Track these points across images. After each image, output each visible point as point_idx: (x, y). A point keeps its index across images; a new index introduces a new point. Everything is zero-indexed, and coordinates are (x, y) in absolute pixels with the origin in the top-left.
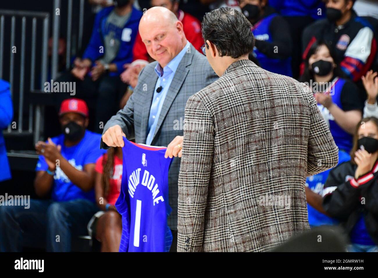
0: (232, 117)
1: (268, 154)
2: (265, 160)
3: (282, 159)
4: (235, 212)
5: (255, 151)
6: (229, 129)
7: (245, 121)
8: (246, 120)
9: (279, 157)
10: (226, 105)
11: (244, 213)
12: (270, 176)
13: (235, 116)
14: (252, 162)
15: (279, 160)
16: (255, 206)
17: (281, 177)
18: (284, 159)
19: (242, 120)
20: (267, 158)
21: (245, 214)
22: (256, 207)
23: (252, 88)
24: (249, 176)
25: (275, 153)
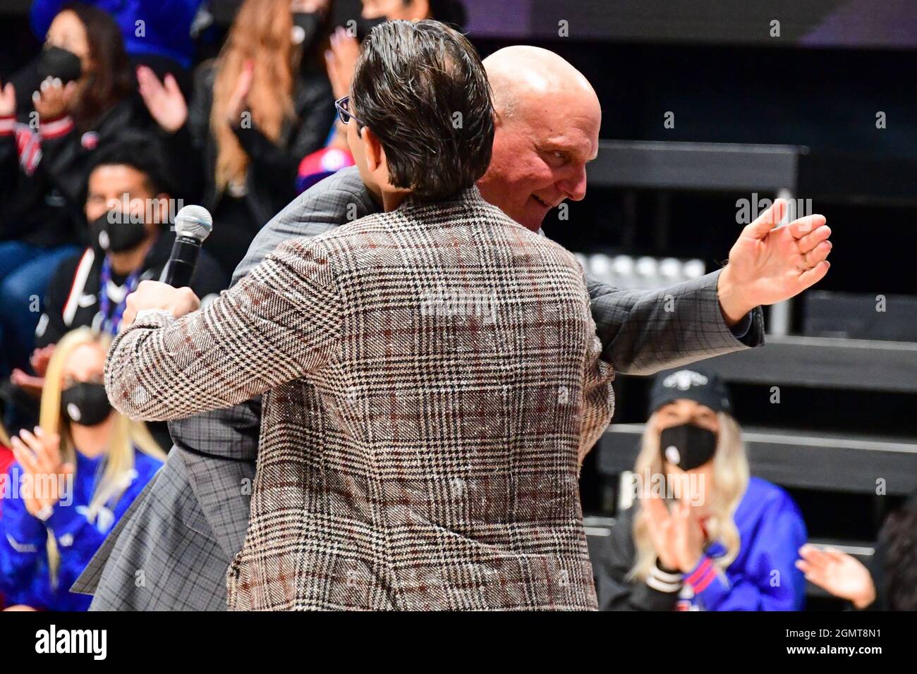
0: (414, 332)
1: (513, 451)
2: (504, 469)
3: (542, 472)
4: (422, 589)
5: (479, 441)
6: (400, 362)
7: (449, 353)
8: (454, 349)
9: (536, 466)
10: (403, 293)
11: (449, 598)
12: (511, 515)
13: (424, 333)
14: (470, 467)
15: (536, 473)
16: (478, 585)
17: (535, 520)
18: (548, 472)
19: (442, 347)
20: (509, 463)
21: (451, 599)
22: (482, 588)
23: (481, 266)
24: (462, 504)
25: (528, 453)
